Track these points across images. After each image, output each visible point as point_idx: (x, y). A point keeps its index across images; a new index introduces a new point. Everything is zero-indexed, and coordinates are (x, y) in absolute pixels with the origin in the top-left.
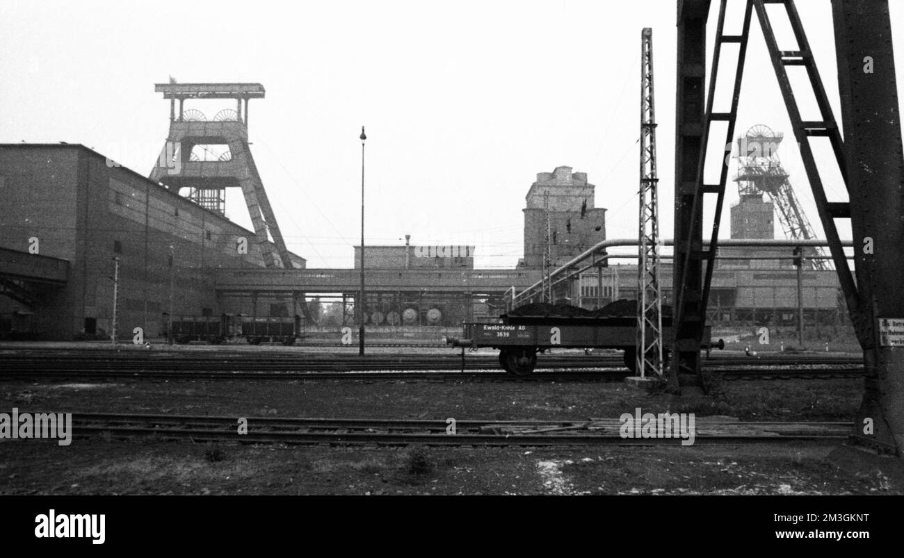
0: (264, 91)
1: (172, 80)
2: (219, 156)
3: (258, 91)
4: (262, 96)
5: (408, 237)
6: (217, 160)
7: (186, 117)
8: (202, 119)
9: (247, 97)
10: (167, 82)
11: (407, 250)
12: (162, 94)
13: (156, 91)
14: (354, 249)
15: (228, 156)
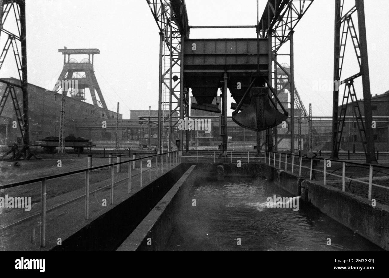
0: (99, 51)
1: (65, 48)
2: (82, 77)
3: (96, 51)
4: (99, 53)
5: (150, 107)
6: (81, 78)
7: (71, 62)
8: (76, 62)
9: (93, 54)
10: (63, 48)
11: (150, 112)
12: (61, 53)
13: (59, 52)
14: (130, 111)
15: (85, 76)
